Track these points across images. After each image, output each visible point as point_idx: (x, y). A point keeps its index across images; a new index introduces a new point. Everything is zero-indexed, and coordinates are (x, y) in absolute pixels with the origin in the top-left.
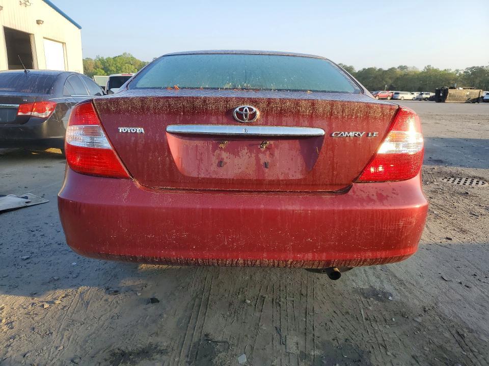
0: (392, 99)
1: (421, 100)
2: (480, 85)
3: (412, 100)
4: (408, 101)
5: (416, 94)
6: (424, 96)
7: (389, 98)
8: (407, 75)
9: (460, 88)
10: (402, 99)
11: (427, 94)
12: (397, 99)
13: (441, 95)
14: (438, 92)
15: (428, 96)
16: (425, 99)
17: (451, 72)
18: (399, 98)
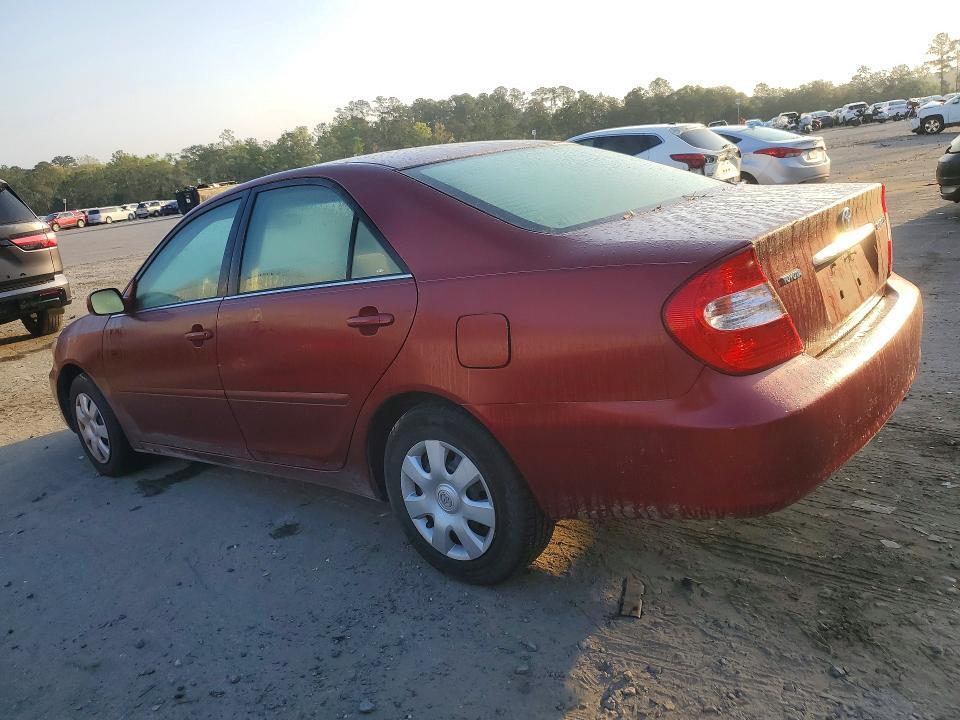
0: (87, 224)
1: (146, 218)
2: (219, 176)
3: (129, 219)
4: (121, 224)
5: (132, 209)
6: (151, 209)
7: (81, 224)
8: (82, 173)
9: (215, 185)
10: (109, 221)
11: (152, 205)
12: (98, 224)
13: (188, 201)
14: (180, 197)
15: (158, 208)
16: (153, 215)
17: (159, 159)
18: (103, 220)
